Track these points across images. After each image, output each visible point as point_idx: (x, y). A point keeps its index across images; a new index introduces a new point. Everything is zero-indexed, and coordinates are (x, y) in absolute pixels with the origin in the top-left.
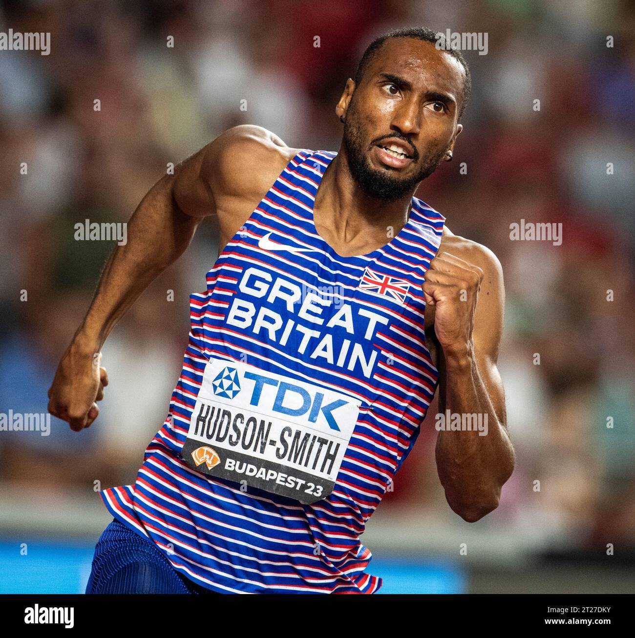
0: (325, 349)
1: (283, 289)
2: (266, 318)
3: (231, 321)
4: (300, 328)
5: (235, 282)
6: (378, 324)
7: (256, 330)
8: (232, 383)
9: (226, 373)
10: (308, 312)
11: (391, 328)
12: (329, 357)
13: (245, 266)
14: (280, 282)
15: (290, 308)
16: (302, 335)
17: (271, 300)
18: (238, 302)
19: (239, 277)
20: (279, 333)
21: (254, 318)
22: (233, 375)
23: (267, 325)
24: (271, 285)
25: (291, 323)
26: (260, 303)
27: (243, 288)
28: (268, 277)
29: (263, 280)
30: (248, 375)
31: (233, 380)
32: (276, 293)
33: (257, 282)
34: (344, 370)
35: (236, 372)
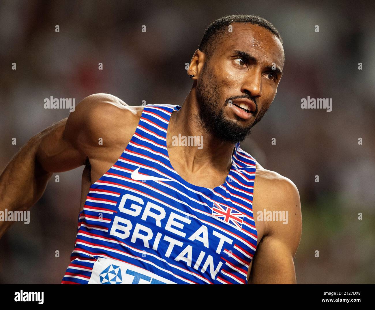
0: (186, 256)
1: (152, 210)
2: (141, 232)
3: (113, 232)
4: (167, 238)
5: (115, 204)
6: (225, 243)
7: (133, 241)
8: (116, 276)
9: (111, 269)
10: (172, 226)
11: (235, 247)
12: (189, 261)
13: (122, 193)
14: (150, 205)
15: (159, 224)
16: (168, 243)
17: (144, 218)
18: (117, 219)
19: (118, 201)
20: (151, 242)
21: (132, 232)
22: (117, 271)
23: (141, 237)
24: (144, 207)
25: (159, 235)
26: (135, 220)
27: (122, 208)
28: (141, 201)
29: (137, 203)
30: (129, 272)
31: (117, 274)
32: (147, 213)
33: (132, 204)
34: (198, 272)
35: (120, 269)
